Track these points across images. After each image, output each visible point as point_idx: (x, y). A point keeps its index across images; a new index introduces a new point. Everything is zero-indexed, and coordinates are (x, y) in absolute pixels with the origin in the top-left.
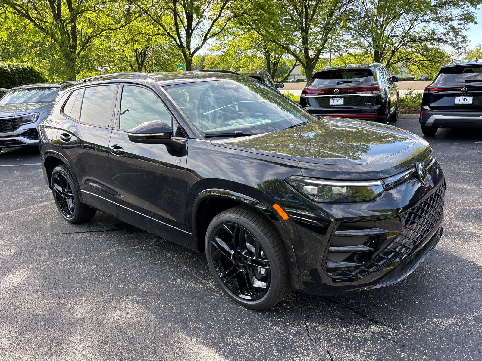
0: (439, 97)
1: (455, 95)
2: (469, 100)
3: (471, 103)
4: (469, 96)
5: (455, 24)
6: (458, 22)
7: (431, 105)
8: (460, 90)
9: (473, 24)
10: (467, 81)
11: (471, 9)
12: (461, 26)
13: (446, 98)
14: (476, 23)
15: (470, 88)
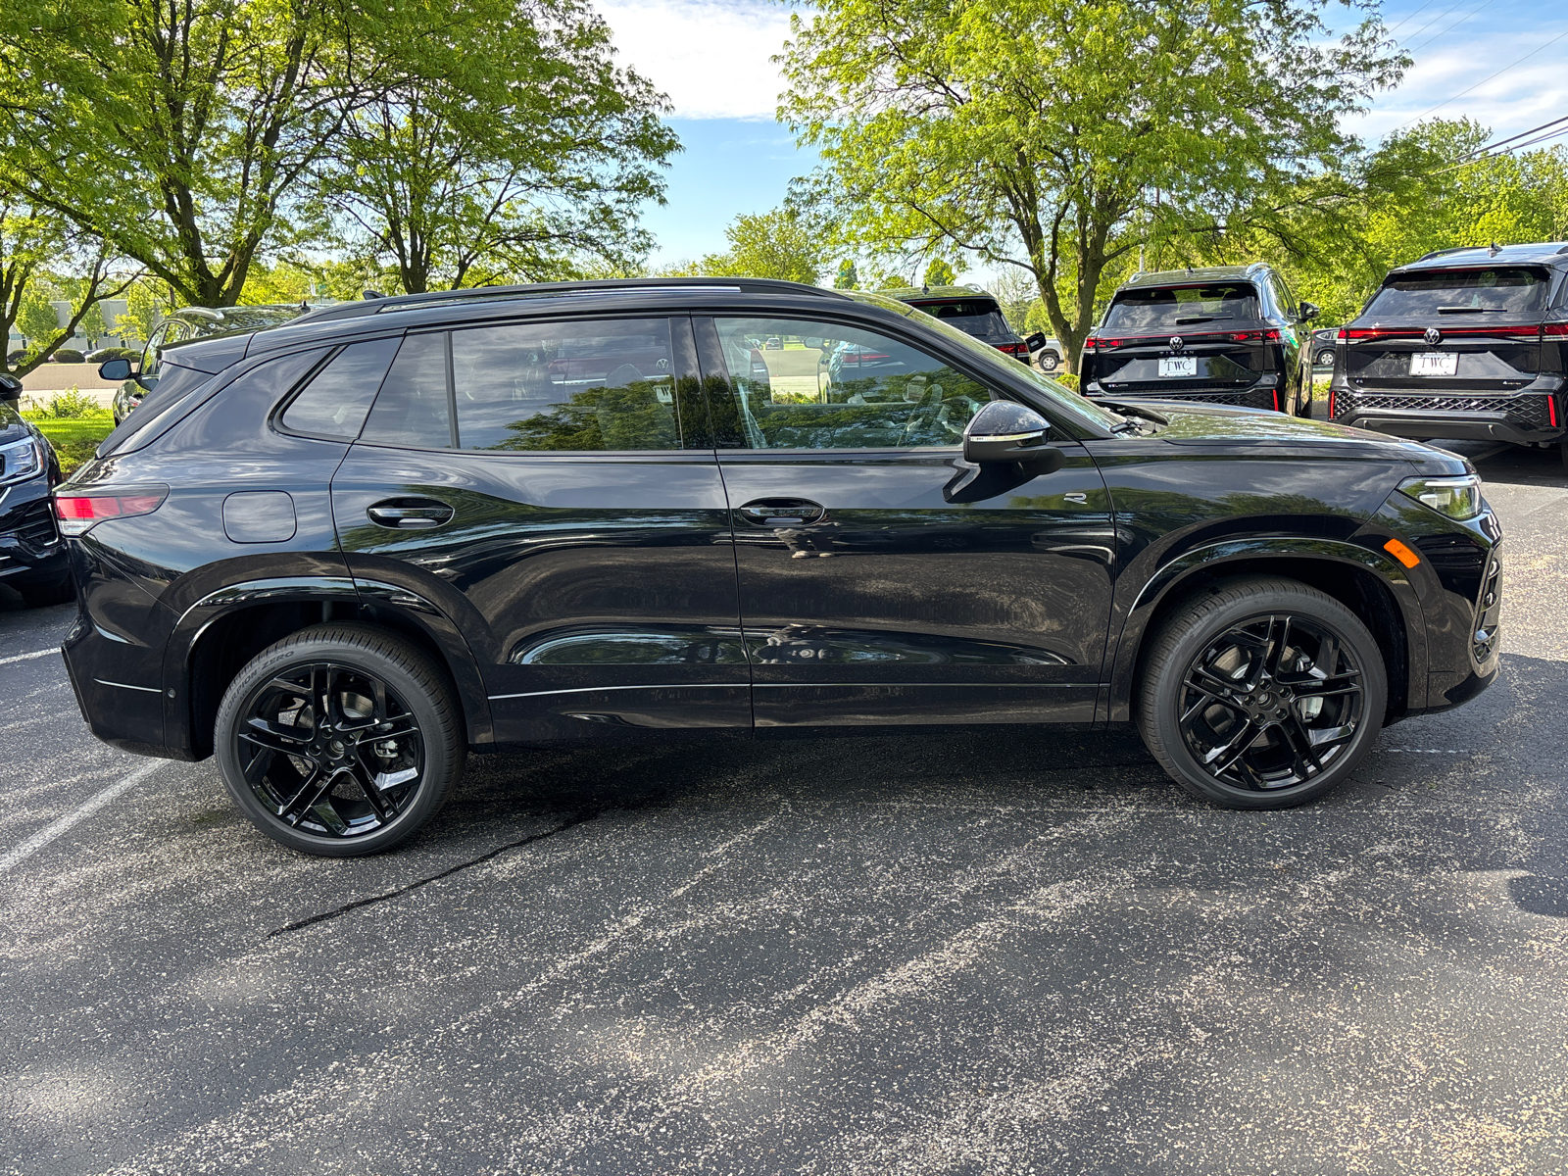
0: (1122, 361)
1: (1156, 356)
2: (1188, 368)
3: (1193, 372)
4: (1189, 355)
5: (609, 199)
6: (616, 195)
7: (1105, 380)
8: (1168, 344)
9: (656, 203)
10: (1180, 323)
11: (651, 166)
12: (624, 206)
13: (1136, 362)
14: (662, 201)
15: (1187, 341)
